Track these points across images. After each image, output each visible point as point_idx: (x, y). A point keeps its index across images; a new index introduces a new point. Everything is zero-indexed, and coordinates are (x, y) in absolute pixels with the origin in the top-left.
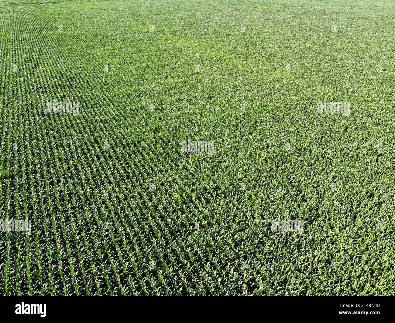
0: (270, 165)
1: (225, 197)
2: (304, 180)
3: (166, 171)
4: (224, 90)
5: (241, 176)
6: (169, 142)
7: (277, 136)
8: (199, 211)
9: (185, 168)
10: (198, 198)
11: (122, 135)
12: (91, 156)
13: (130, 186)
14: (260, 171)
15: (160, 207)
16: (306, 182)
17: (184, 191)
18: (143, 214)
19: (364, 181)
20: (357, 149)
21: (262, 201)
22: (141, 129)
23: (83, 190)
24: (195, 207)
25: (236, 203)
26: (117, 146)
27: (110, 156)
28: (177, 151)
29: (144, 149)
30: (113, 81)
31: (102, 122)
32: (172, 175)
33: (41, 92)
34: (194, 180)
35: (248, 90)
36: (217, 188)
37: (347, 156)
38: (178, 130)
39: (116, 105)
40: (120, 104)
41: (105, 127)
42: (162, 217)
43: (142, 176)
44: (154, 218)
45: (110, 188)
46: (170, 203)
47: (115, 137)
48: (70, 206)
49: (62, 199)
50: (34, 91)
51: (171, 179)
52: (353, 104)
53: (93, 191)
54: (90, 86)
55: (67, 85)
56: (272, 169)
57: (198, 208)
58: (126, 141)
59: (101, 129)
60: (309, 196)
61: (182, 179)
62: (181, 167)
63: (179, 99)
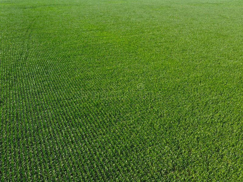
0: (162, 130)
1: (137, 152)
2: (181, 140)
3: (104, 134)
4: (137, 75)
5: (146, 138)
6: (105, 114)
7: (167, 109)
8: (122, 162)
9: (114, 132)
10: (122, 153)
11: (79, 109)
12: (62, 124)
13: (84, 144)
14: (156, 134)
15: (101, 159)
16: (182, 141)
17: (113, 148)
18: (92, 164)
19: (214, 140)
20: (212, 118)
21: (157, 155)
22: (89, 105)
23: (58, 147)
24: (120, 159)
25: (142, 155)
26: (76, 117)
27: (72, 124)
28: (109, 120)
29: (91, 119)
30: (72, 68)
31: (67, 100)
32: (107, 137)
33: (30, 77)
34: (119, 140)
35: (151, 75)
36: (132, 146)
37: (206, 122)
38: (110, 105)
39: (74, 87)
40: (77, 86)
41: (69, 103)
42: (102, 166)
43: (90, 137)
44: (97, 166)
45: (73, 146)
46: (106, 156)
47: (74, 110)
48: (51, 158)
49: (47, 154)
50: (26, 77)
51: (106, 140)
52: (211, 85)
53: (63, 148)
54: (59, 72)
55: (45, 72)
56: (163, 133)
57: (122, 159)
58: (81, 113)
59: (66, 104)
60: (183, 151)
61: (113, 140)
62: (112, 131)
63: (110, 82)
